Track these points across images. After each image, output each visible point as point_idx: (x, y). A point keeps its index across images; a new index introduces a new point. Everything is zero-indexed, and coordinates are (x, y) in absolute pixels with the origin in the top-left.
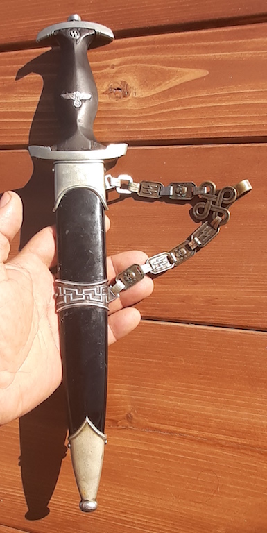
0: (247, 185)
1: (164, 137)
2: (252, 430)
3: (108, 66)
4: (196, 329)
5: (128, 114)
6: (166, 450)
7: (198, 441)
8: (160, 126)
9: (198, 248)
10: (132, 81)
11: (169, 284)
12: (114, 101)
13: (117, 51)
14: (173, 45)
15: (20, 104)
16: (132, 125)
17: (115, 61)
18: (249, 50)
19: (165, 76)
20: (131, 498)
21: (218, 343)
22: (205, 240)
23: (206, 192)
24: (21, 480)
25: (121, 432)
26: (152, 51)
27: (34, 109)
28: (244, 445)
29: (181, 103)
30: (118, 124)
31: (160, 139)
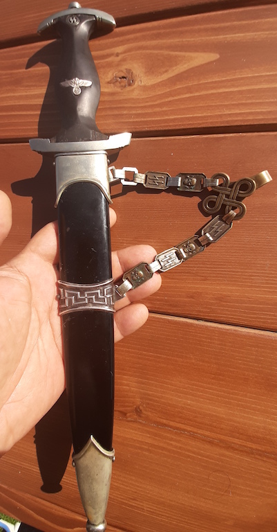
0: (267, 177)
1: (171, 126)
2: (268, 437)
3: (112, 55)
4: (207, 327)
5: (134, 103)
6: (176, 447)
7: (209, 442)
8: (167, 115)
9: (209, 243)
10: (138, 69)
11: (178, 279)
12: (119, 90)
13: (121, 38)
14: (180, 29)
15: (27, 97)
16: (138, 115)
17: (119, 49)
18: (264, 30)
19: (172, 62)
20: (141, 487)
21: (230, 342)
22: (217, 236)
23: (217, 185)
24: (36, 458)
25: (131, 424)
26: (158, 36)
27: (40, 101)
28: (259, 450)
29: (189, 90)
30: (123, 115)
31: (167, 128)
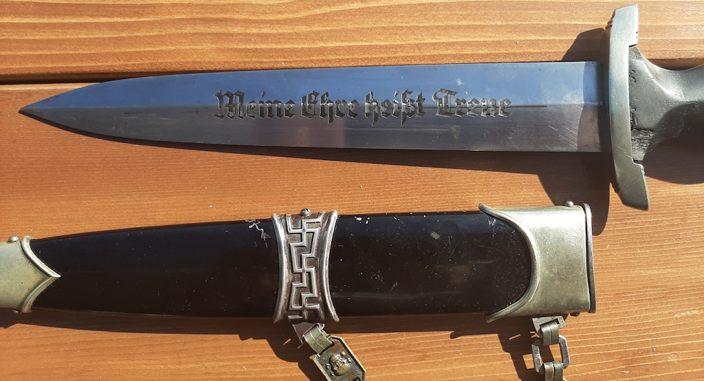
5: (253, 13)
8: (321, 39)
